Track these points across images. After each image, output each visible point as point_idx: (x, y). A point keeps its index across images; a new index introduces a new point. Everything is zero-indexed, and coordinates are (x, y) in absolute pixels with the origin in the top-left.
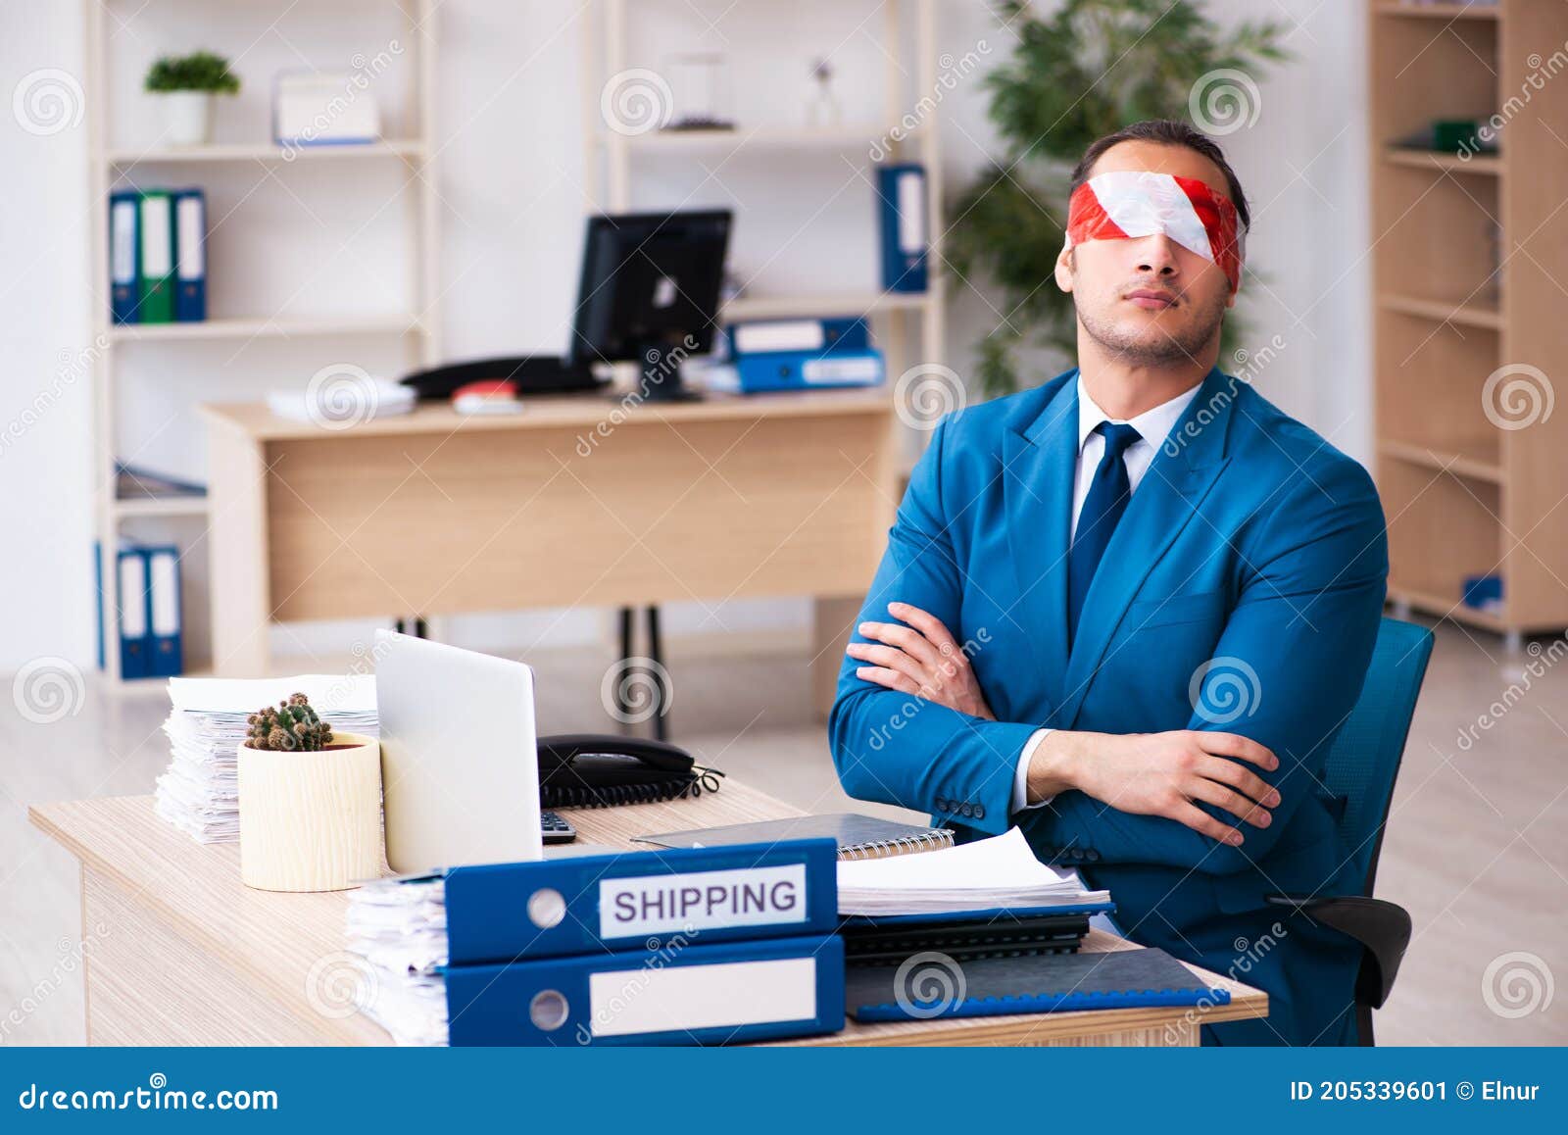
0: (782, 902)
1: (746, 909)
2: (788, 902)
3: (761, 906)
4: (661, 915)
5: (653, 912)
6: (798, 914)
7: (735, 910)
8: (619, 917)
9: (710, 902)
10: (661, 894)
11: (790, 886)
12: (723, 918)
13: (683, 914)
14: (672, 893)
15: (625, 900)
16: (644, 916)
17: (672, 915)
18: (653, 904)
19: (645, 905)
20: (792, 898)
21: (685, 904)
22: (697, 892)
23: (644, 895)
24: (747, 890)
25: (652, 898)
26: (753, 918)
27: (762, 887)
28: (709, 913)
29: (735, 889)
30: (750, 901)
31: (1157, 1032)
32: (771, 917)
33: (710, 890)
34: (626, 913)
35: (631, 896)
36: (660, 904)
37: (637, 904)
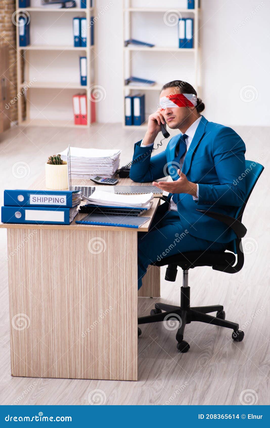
0: (62, 201)
1: (55, 202)
2: (63, 202)
3: (58, 202)
4: (41, 201)
5: (39, 201)
6: (65, 204)
7: (54, 202)
8: (33, 201)
9: (49, 200)
10: (41, 198)
11: (63, 199)
12: (51, 203)
13: (44, 202)
14: (43, 198)
15: (34, 198)
16: (38, 201)
17: (43, 201)
18: (39, 199)
19: (38, 199)
20: (64, 201)
21: (45, 200)
22: (47, 198)
23: (38, 198)
24: (56, 199)
25: (39, 198)
26: (57, 204)
27: (58, 199)
28: (49, 202)
29: (54, 198)
30: (56, 200)
31: (129, 232)
32: (60, 204)
33: (49, 198)
34: (34, 200)
35: (35, 198)
36: (40, 200)
37: (36, 199)
